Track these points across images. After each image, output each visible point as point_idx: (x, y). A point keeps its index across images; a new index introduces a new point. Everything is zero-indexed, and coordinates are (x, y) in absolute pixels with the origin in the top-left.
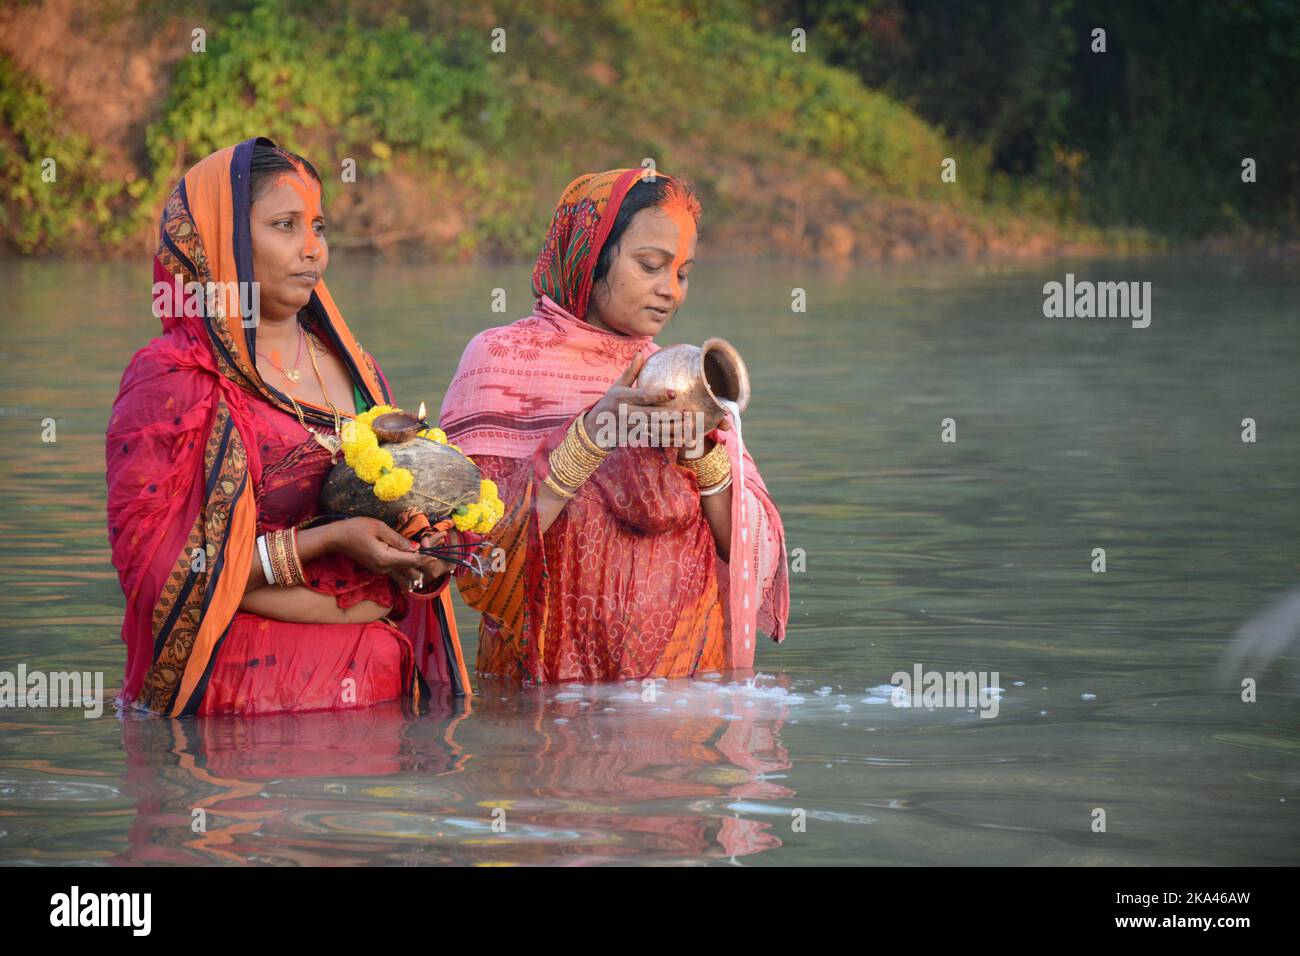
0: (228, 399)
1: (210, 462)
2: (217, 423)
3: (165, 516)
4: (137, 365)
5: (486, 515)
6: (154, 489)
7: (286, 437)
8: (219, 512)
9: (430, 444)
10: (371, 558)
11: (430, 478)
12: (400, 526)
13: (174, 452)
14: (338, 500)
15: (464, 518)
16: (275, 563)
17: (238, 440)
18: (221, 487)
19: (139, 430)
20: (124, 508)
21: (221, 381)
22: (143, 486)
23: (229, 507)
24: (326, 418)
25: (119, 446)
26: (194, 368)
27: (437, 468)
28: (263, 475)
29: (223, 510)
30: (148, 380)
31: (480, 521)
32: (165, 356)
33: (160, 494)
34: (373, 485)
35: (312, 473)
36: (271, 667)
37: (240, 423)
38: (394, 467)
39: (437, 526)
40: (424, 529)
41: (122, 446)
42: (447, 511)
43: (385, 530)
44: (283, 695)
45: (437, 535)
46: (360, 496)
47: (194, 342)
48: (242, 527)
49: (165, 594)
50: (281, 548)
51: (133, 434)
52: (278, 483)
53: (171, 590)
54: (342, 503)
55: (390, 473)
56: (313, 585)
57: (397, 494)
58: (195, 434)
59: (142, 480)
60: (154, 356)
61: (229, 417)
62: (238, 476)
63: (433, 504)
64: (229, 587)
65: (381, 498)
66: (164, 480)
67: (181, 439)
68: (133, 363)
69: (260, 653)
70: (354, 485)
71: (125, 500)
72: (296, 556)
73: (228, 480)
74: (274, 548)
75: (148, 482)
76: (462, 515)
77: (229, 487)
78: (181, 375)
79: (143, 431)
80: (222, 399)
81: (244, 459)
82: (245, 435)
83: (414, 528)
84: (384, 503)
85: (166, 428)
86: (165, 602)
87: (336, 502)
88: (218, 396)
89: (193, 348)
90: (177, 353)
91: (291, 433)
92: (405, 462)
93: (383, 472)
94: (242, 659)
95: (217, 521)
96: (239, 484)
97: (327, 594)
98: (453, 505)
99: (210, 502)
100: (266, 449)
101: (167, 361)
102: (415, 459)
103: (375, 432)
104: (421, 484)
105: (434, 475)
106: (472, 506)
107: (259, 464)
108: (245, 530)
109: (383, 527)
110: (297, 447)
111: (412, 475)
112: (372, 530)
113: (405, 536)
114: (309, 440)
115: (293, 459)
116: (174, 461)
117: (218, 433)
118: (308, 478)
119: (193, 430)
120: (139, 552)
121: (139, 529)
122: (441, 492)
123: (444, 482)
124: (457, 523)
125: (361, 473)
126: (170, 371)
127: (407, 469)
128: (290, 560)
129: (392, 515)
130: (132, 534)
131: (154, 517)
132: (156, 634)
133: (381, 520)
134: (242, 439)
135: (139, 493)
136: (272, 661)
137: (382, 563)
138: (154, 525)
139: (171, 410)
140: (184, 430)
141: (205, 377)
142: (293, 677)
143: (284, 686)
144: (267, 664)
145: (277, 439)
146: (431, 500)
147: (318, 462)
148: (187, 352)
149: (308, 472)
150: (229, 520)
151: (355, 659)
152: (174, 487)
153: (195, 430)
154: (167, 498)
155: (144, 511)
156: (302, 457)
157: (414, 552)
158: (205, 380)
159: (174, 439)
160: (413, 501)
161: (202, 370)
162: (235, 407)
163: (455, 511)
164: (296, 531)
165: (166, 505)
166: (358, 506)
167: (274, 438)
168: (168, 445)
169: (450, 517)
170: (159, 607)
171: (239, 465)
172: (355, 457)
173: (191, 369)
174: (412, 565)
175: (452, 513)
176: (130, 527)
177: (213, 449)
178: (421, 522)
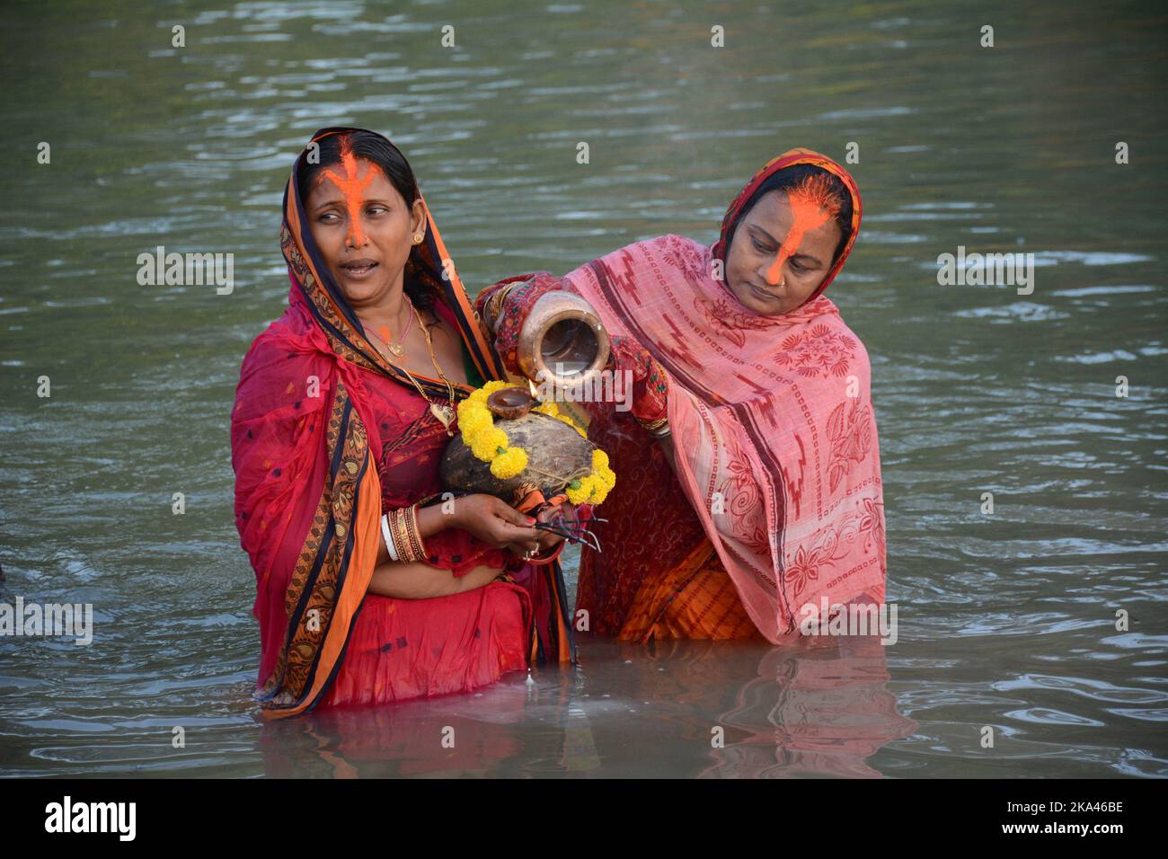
0: (345, 379)
1: (332, 443)
2: (336, 405)
3: (290, 498)
4: (257, 352)
5: (598, 487)
6: (278, 473)
7: (403, 414)
8: (345, 493)
9: (544, 419)
10: (490, 534)
11: (544, 455)
12: (516, 502)
13: (295, 434)
14: (456, 476)
15: (577, 492)
16: (398, 542)
17: (358, 421)
18: (346, 469)
19: (261, 416)
20: (252, 492)
21: (339, 363)
22: (268, 470)
23: (354, 486)
24: (440, 390)
25: (244, 433)
26: (314, 351)
27: (551, 444)
28: (384, 452)
29: (349, 490)
30: (269, 366)
31: (593, 493)
32: (284, 342)
33: (284, 478)
34: (490, 463)
35: (430, 447)
36: (403, 650)
37: (358, 403)
38: (510, 445)
39: (551, 501)
40: (540, 505)
41: (247, 432)
42: (561, 485)
43: (502, 507)
44: (417, 675)
45: (552, 510)
46: (477, 473)
47: (311, 325)
48: (367, 505)
49: (297, 575)
50: (403, 527)
51: (257, 420)
52: (399, 459)
53: (302, 570)
54: (460, 479)
55: (506, 452)
56: (432, 561)
57: (513, 473)
58: (316, 417)
59: (267, 464)
60: (274, 342)
61: (348, 399)
62: (360, 456)
63: (547, 480)
64: (360, 564)
65: (498, 476)
66: (287, 464)
67: (302, 422)
68: (254, 348)
69: (391, 638)
70: (471, 462)
71: (252, 485)
72: (417, 535)
73: (351, 461)
74: (396, 529)
75: (273, 466)
76: (574, 489)
77: (352, 468)
78: (298, 361)
79: (267, 417)
80: (340, 381)
81: (364, 438)
82: (363, 414)
83: (529, 504)
84: (500, 481)
85: (287, 412)
86: (297, 583)
87: (454, 478)
88: (336, 378)
89: (310, 332)
90: (295, 338)
91: (407, 408)
92: (519, 441)
93: (499, 451)
94: (375, 646)
95: (345, 502)
96: (361, 463)
97: (444, 569)
98: (566, 480)
99: (336, 483)
100: (385, 426)
101: (286, 347)
102: (529, 437)
103: (489, 409)
104: (536, 461)
105: (548, 452)
106: (584, 480)
107: (378, 442)
108: (371, 507)
109: (500, 504)
110: (414, 422)
111: (527, 453)
112: (490, 508)
113: (521, 512)
114: (426, 413)
115: (411, 434)
116: (295, 443)
117: (337, 414)
118: (426, 452)
119: (313, 413)
120: (269, 536)
121: (267, 513)
122: (555, 468)
123: (557, 459)
124: (571, 497)
125: (479, 453)
126: (289, 357)
127: (522, 447)
128: (412, 538)
129: (509, 492)
130: (261, 518)
131: (280, 500)
132: (289, 613)
133: (497, 496)
134: (361, 419)
135: (264, 478)
136: (402, 643)
137: (500, 539)
138: (281, 508)
139: (291, 395)
140: (305, 413)
141: (323, 360)
142: (425, 655)
143: (418, 664)
144: (399, 647)
145: (394, 415)
146: (545, 476)
147: (435, 436)
148: (305, 337)
149: (426, 446)
150: (355, 500)
151: (479, 627)
152: (296, 469)
153: (316, 413)
154: (291, 481)
155: (269, 496)
156: (418, 432)
157: (530, 527)
158: (323, 363)
159: (296, 422)
160: (528, 478)
161: (319, 353)
162: (353, 387)
163: (568, 485)
164: (417, 509)
165: (290, 488)
166: (475, 483)
167: (391, 415)
168: (289, 430)
169: (564, 491)
170: (292, 587)
171: (360, 445)
172: (472, 436)
173: (309, 353)
174: (530, 539)
175: (566, 487)
176: (259, 510)
177: (334, 430)
178: (536, 499)
